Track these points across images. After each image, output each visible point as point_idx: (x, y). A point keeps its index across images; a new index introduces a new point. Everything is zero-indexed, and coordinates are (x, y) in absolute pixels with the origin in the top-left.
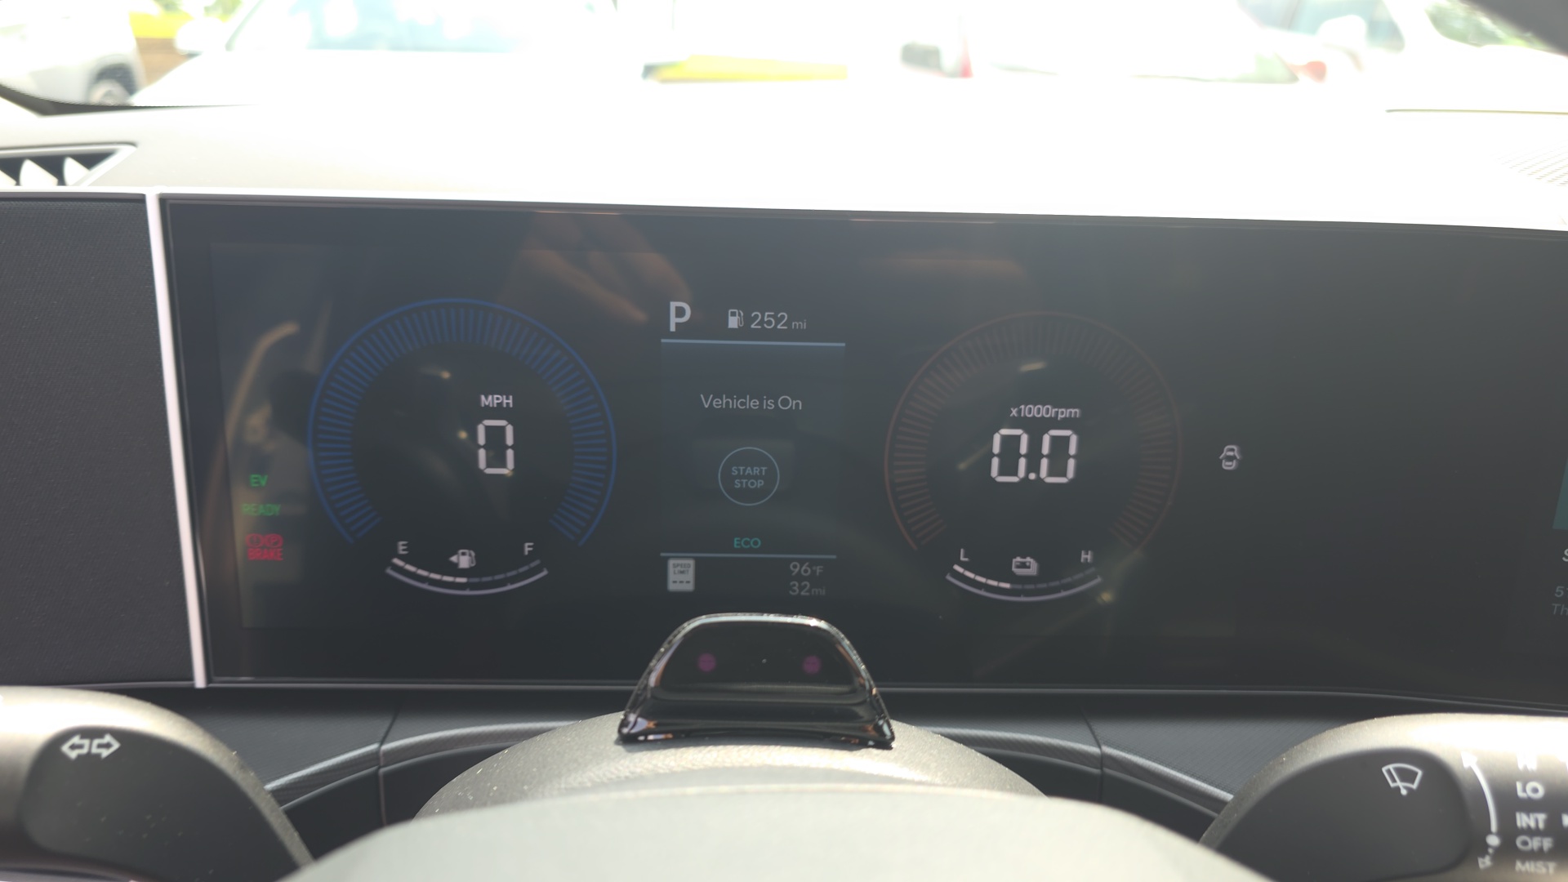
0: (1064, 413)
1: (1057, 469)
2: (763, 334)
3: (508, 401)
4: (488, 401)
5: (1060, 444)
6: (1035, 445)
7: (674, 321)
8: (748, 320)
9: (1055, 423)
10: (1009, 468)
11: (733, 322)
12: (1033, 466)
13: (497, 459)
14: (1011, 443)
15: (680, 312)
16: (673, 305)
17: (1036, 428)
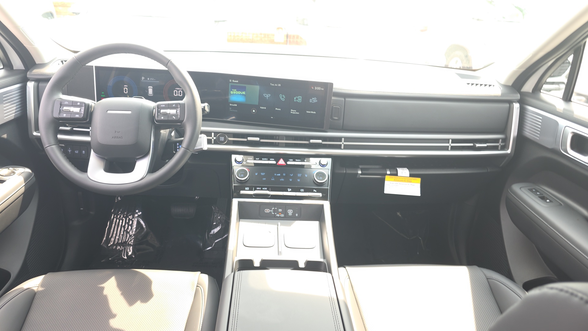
0: (181, 89)
1: (180, 94)
2: (151, 80)
3: (127, 86)
4: (125, 86)
5: (180, 92)
6: (178, 92)
7: (143, 79)
8: (150, 79)
9: (180, 90)
10: (176, 94)
11: (148, 79)
12: (178, 94)
13: (126, 92)
14: (176, 92)
15: (143, 78)
16: (142, 77)
17: (178, 90)
